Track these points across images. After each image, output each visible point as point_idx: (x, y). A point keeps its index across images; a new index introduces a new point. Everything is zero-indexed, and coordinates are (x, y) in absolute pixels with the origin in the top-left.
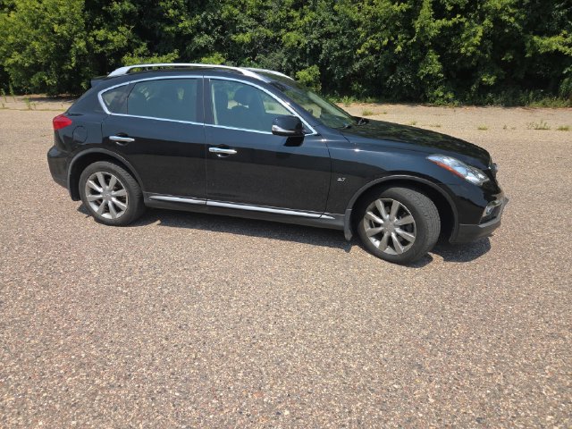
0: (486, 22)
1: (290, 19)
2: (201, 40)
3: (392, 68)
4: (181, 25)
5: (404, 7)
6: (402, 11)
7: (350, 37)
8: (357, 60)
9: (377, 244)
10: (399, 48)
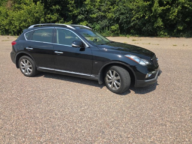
0: (179, 7)
1: (110, 9)
2: (80, 17)
3: (144, 24)
4: (73, 12)
5: (148, 3)
6: (148, 5)
7: (130, 14)
8: (132, 22)
9: (110, 86)
10: (147, 17)
